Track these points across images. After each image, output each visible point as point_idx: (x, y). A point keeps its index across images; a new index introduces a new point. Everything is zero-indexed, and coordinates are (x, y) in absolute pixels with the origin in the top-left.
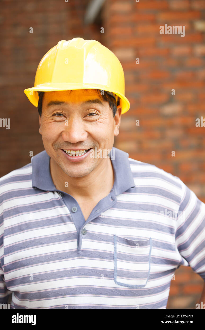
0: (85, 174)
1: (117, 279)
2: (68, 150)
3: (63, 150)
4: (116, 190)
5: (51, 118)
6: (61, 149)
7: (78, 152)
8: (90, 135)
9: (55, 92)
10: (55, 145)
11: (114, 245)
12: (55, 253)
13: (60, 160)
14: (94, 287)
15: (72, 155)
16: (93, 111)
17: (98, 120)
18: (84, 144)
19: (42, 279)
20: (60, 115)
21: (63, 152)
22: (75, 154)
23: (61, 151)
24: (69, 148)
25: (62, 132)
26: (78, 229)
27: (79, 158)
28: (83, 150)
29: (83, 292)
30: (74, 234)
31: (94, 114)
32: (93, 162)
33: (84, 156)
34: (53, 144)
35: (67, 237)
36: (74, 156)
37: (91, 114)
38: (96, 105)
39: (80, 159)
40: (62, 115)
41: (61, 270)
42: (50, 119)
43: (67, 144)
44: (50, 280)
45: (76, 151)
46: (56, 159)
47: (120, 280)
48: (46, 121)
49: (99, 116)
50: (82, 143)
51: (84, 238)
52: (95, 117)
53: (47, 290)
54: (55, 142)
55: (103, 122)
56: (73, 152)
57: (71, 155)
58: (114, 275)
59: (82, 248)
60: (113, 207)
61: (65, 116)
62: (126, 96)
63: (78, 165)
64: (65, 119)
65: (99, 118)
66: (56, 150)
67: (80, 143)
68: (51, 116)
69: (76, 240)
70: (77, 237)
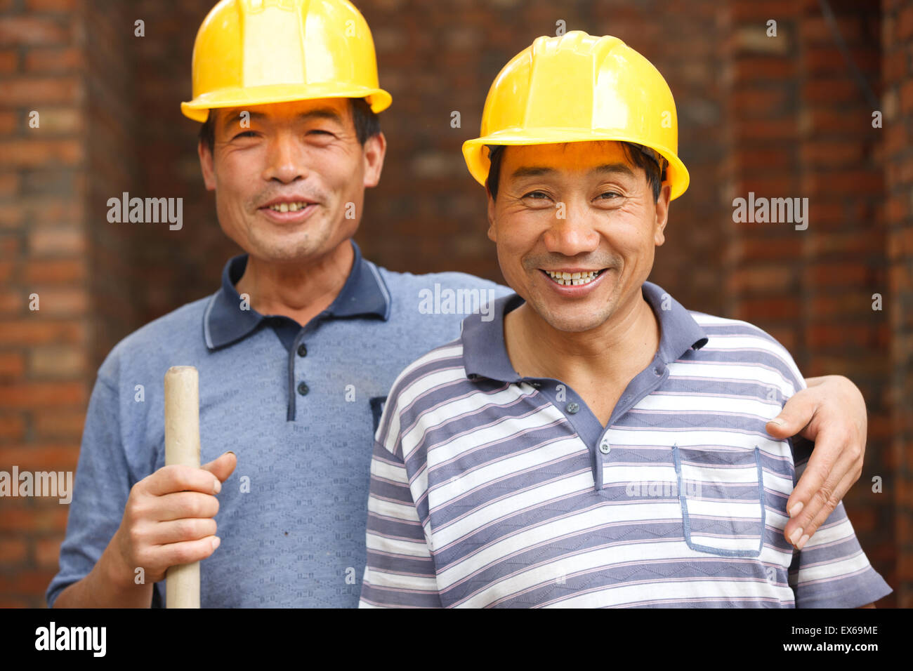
0: (593, 325)
1: (692, 538)
2: (555, 272)
3: (544, 272)
4: (664, 354)
5: (521, 202)
6: (540, 270)
7: (577, 276)
8: (605, 239)
9: (531, 146)
10: (526, 260)
11: (675, 468)
12: (546, 504)
13: (538, 295)
14: (645, 563)
15: (565, 283)
16: (612, 188)
17: (623, 208)
18: (591, 257)
19: (526, 564)
20: (538, 195)
21: (544, 277)
22: (571, 280)
23: (540, 273)
24: (560, 267)
25: (545, 232)
26: (589, 445)
27: (579, 289)
28: (588, 271)
29: (622, 578)
30: (582, 457)
31: (612, 194)
32: (611, 298)
33: (591, 285)
34: (522, 257)
35: (568, 466)
36: (568, 283)
37: (607, 195)
38: (619, 175)
39: (583, 290)
40: (545, 195)
41: (566, 537)
42: (517, 203)
43: (554, 258)
44: (545, 562)
45: (574, 275)
46: (528, 291)
47: (698, 539)
48: (508, 209)
49: (624, 199)
50: (586, 256)
51: (608, 461)
52: (615, 201)
53: (542, 586)
54: (528, 253)
55: (633, 212)
56: (567, 277)
57: (561, 282)
58: (684, 530)
59: (604, 483)
60: (657, 390)
61: (550, 198)
62: (680, 155)
63: (577, 305)
64: (550, 204)
65: (625, 203)
66: (529, 271)
67: (584, 254)
68: (520, 197)
69: (590, 468)
70: (592, 461)
